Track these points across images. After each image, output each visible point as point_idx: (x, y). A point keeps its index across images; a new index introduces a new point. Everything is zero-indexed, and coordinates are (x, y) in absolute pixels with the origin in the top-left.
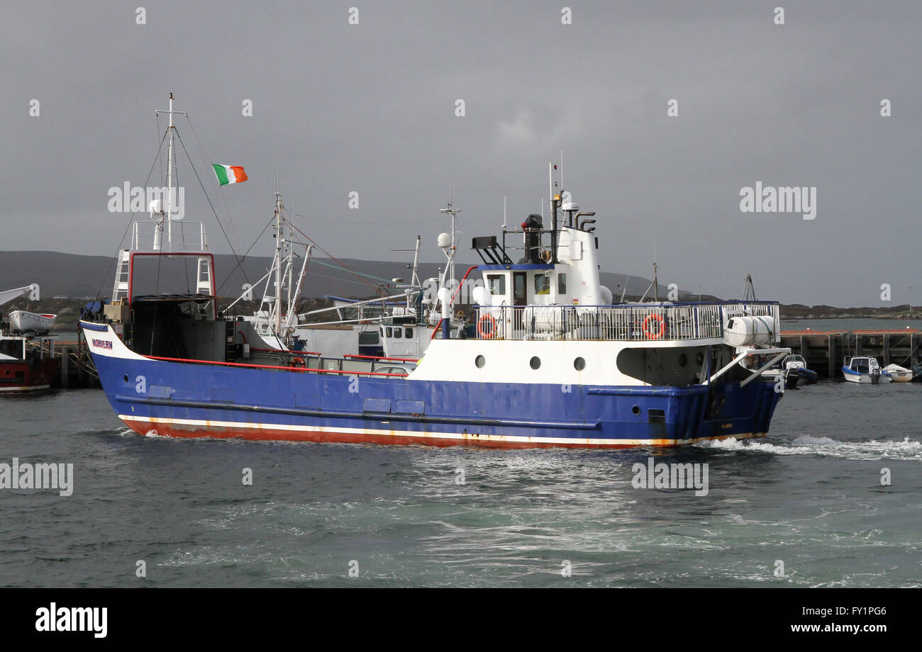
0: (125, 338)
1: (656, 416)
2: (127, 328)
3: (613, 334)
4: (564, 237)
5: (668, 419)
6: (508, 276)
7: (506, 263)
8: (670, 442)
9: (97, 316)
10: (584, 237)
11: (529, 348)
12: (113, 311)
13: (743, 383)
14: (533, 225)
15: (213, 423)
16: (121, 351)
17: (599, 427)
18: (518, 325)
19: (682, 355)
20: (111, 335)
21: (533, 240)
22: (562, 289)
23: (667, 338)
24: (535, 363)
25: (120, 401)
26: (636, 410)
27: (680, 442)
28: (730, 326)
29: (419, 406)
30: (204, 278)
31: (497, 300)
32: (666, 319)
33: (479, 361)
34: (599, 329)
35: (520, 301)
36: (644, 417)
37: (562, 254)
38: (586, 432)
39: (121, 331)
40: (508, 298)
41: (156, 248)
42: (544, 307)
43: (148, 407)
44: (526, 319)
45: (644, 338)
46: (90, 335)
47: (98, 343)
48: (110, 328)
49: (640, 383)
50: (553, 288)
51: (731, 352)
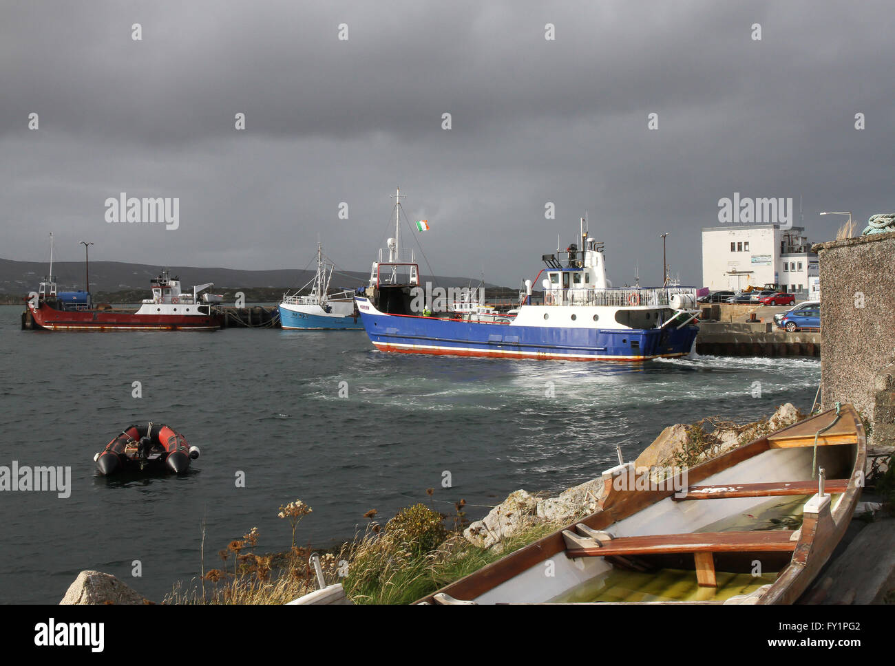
0: (375, 304)
1: (635, 345)
2: (376, 300)
3: (613, 303)
4: (588, 254)
5: (641, 346)
6: (560, 274)
7: (559, 267)
8: (642, 357)
9: (362, 294)
10: (598, 255)
11: (570, 310)
12: (370, 292)
13: (678, 328)
14: (573, 248)
15: (416, 346)
16: (373, 311)
17: (606, 349)
18: (565, 298)
19: (648, 314)
20: (368, 303)
21: (573, 256)
22: (587, 281)
23: (640, 304)
24: (574, 317)
25: (373, 335)
26: (624, 341)
27: (647, 357)
28: (672, 299)
29: (516, 338)
30: (414, 276)
31: (555, 286)
32: (640, 296)
33: (546, 316)
34: (605, 301)
35: (566, 287)
36: (628, 345)
37: (587, 263)
38: (600, 352)
39: (373, 301)
40: (560, 285)
41: (391, 261)
42: (579, 290)
43: (386, 338)
44: (569, 296)
45: (629, 305)
46: (359, 303)
47: (363, 307)
48: (368, 300)
49: (627, 328)
50: (583, 279)
51: (672, 312)
